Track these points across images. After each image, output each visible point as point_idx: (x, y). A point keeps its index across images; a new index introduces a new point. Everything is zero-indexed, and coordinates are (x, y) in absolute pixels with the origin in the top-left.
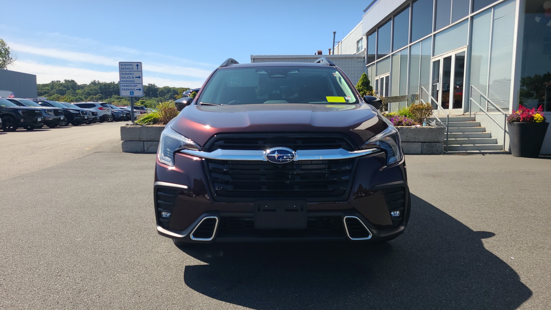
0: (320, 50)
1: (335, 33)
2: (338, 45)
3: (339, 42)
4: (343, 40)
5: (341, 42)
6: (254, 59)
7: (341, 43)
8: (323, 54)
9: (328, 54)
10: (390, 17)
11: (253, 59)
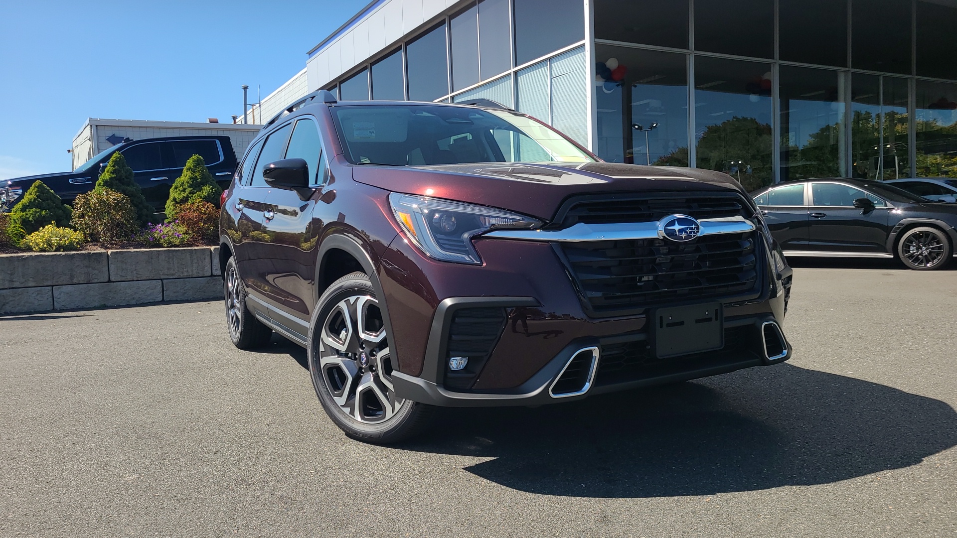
0: (213, 117)
1: (245, 88)
2: (251, 110)
3: (254, 105)
4: (262, 102)
5: (258, 105)
6: (97, 126)
7: (260, 106)
8: (219, 123)
9: (233, 123)
10: (365, 65)
11: (94, 127)
